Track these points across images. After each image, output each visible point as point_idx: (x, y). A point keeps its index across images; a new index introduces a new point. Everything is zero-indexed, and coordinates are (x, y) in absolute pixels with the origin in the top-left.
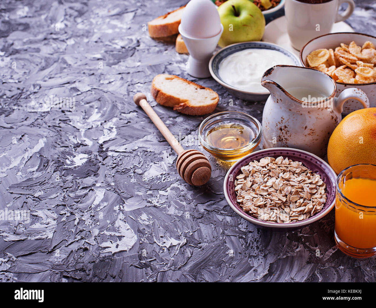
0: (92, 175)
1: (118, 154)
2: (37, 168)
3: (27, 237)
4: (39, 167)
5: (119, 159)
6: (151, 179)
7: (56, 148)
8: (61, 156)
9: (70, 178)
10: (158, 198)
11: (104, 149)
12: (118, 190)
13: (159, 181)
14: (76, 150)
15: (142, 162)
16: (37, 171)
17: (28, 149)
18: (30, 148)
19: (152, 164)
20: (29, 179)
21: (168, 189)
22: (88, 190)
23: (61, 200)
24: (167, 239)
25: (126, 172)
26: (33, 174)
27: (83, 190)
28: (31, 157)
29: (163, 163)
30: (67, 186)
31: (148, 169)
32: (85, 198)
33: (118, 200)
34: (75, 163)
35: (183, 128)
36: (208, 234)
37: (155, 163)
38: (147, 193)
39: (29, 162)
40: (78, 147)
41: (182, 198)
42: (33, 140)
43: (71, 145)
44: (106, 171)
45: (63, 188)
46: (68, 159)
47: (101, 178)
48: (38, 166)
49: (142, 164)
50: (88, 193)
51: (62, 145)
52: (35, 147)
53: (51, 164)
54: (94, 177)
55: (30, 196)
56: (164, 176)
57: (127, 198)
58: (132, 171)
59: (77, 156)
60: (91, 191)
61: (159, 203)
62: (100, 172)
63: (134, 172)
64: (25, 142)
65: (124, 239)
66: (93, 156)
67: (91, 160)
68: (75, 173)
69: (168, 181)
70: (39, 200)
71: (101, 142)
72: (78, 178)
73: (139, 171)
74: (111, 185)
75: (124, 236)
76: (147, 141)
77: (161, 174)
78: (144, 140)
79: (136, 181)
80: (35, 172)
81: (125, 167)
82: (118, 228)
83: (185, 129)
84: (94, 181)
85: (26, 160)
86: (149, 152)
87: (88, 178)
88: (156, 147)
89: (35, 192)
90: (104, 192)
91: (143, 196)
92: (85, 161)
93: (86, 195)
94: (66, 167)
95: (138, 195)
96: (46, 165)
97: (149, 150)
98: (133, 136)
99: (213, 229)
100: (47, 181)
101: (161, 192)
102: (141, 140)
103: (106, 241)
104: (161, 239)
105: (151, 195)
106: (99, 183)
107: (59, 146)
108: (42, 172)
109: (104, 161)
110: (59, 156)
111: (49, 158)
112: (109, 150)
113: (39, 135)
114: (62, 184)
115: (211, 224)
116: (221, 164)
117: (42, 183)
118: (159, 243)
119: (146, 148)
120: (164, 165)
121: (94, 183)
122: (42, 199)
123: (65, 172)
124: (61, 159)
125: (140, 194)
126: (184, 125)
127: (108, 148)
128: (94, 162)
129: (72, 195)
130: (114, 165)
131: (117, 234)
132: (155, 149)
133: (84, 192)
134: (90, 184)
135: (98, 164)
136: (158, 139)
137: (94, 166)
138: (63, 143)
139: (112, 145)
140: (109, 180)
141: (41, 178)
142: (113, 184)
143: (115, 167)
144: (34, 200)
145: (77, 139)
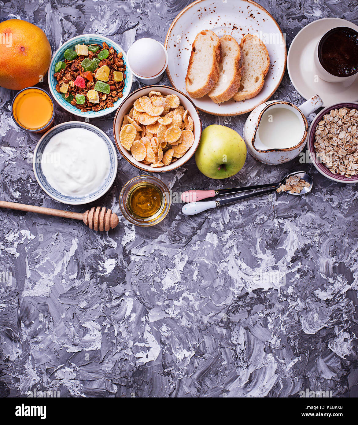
0: (121, 283)
1: (139, 258)
2: (76, 275)
3: (82, 348)
4: (78, 274)
5: (140, 264)
6: (167, 288)
7: (88, 250)
8: (93, 260)
9: (104, 286)
10: (173, 309)
11: (127, 252)
12: (143, 301)
13: (173, 291)
14: (104, 253)
15: (159, 269)
16: (77, 278)
17: (65, 251)
18: (67, 251)
19: (167, 270)
20: (73, 287)
21: (181, 299)
22: (120, 300)
23: (101, 311)
24: (181, 351)
25: (147, 280)
26: (75, 282)
27: (117, 300)
28: (69, 262)
29: (175, 269)
30: (103, 296)
31: (164, 277)
32: (119, 309)
33: (144, 310)
34: (106, 270)
35: (190, 226)
36: (210, 346)
37: (169, 270)
38: (165, 303)
39: (68, 267)
40: (106, 249)
41: (190, 308)
42: (67, 240)
43: (99, 247)
44: (131, 279)
45: (101, 298)
46: (100, 265)
47: (128, 286)
48: (77, 272)
49: (159, 271)
50: (120, 304)
51: (92, 247)
52: (71, 249)
53: (87, 269)
54: (123, 285)
55: (77, 307)
56: (176, 285)
57: (150, 309)
58: (152, 280)
59: (106, 261)
60: (122, 301)
61: (174, 314)
62: (127, 279)
63: (154, 281)
64: (61, 242)
65: (151, 350)
66: (119, 260)
67: (118, 266)
68: (108, 282)
69: (180, 290)
70: (84, 310)
71: (124, 244)
72: (111, 287)
73: (157, 279)
74: (136, 294)
75: (151, 347)
76: (161, 242)
77: (174, 283)
78: (159, 241)
79: (155, 291)
80: (76, 280)
81: (146, 274)
82: (147, 339)
83: (192, 228)
84: (123, 289)
85: (66, 265)
86: (164, 256)
87: (118, 286)
88: (169, 250)
89: (80, 302)
90: (132, 302)
91: (162, 306)
92: (113, 267)
93: (119, 304)
94: (99, 274)
95: (158, 306)
96: (83, 271)
97: (163, 254)
98: (149, 235)
99: (214, 341)
100: (87, 290)
101: (175, 302)
102: (157, 240)
103: (139, 352)
104: (177, 350)
105: (168, 306)
106: (128, 291)
107: (90, 248)
108: (81, 279)
109: (129, 266)
110: (92, 260)
111: (85, 263)
112: (131, 253)
113: (71, 234)
114: (99, 294)
115: (212, 336)
116: (221, 273)
117: (83, 292)
118: (176, 354)
119: (161, 251)
120: (176, 272)
121: (124, 292)
122: (86, 310)
123: (99, 280)
124: (94, 265)
125: (160, 303)
126: (191, 222)
127: (130, 251)
128: (121, 268)
129: (108, 305)
130: (137, 272)
131: (147, 345)
132: (169, 252)
133: (118, 302)
134: (121, 292)
135: (124, 270)
136: (170, 240)
137: (121, 273)
138: (92, 243)
139: (133, 247)
140: (135, 288)
141: (82, 287)
142: (138, 293)
143: (138, 274)
144: (81, 311)
145: (104, 240)
